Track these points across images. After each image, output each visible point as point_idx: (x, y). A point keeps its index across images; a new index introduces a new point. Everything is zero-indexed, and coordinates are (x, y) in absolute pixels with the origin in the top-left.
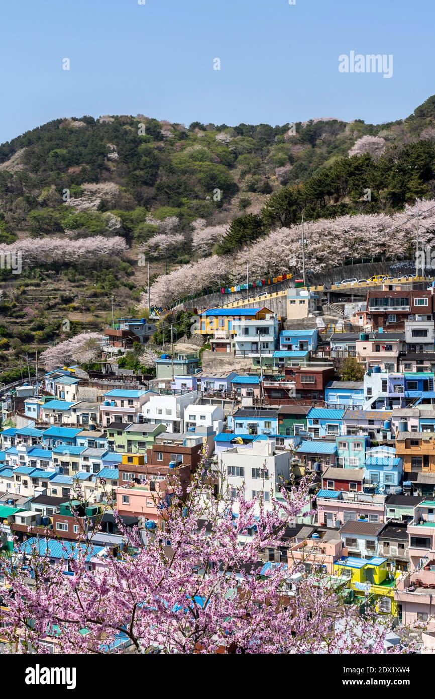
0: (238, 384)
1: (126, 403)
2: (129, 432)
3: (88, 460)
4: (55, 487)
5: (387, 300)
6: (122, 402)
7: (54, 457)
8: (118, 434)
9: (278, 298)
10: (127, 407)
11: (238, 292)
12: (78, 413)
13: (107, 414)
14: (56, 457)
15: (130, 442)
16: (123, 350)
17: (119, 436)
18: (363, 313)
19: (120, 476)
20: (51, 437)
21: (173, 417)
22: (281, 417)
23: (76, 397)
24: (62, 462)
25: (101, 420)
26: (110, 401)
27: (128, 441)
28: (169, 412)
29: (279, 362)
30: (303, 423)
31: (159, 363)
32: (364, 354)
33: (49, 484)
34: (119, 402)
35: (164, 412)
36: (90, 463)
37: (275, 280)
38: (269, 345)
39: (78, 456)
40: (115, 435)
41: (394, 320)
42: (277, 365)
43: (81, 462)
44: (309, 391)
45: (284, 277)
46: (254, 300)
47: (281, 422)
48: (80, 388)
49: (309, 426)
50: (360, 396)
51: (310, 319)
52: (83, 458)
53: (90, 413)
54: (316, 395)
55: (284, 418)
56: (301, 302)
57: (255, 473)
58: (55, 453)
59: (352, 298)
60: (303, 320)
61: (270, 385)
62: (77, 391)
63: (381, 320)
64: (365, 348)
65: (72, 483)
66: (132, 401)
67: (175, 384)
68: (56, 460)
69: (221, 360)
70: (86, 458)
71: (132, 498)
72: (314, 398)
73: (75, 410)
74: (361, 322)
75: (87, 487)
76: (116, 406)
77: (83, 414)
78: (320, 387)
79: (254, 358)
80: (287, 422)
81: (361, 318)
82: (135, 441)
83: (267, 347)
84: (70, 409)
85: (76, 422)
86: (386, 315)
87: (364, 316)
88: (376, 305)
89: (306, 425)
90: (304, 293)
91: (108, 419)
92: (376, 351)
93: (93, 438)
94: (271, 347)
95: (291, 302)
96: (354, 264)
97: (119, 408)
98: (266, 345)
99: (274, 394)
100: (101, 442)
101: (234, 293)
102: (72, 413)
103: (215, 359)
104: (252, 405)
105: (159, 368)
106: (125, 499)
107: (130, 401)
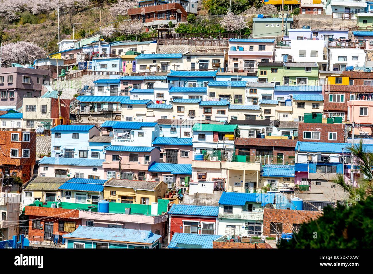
0: (360, 36)
1: (256, 47)
2: (288, 67)
3: (256, 92)
4: (235, 115)
6: (251, 47)
7: (210, 90)
8: (272, 72)
10: (257, 51)
12: (194, 60)
14: (213, 90)
15: (287, 79)
17: (274, 74)
26: (236, 46)
27: (285, 77)
28: (314, 54)
31: (257, 22)
34: (247, 47)
36: (259, 94)
38: (361, 11)
39: (243, 87)
40: (269, 71)
43: (246, 94)
52: (249, 90)
53: (211, 59)
58: (211, 86)
66: (264, 46)
67: (288, 37)
68: (212, 94)
69: (318, 21)
70: (253, 91)
73: (189, 58)
75: (279, 112)
76: (244, 50)
77: (201, 61)
82: (293, 77)
84: (182, 58)
91: (236, 65)
93: (240, 76)
97: (248, 53)
98: (357, 11)
102: (185, 60)
105: (257, 27)
107: (260, 46)
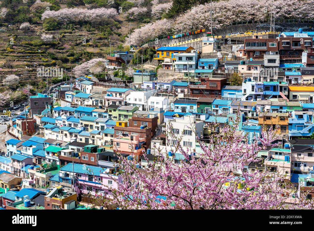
0: (176, 86)
1: (118, 95)
2: (119, 110)
3: (98, 124)
4: (81, 138)
5: (255, 43)
6: (116, 94)
7: (81, 122)
8: (114, 111)
9: (198, 42)
10: (118, 97)
11: (176, 38)
12: (93, 100)
13: (108, 100)
14: (82, 122)
15: (120, 115)
16: (116, 67)
17: (115, 112)
18: (242, 50)
19: (115, 132)
20: (79, 112)
21: (142, 103)
22: (199, 104)
23: (92, 91)
24: (85, 125)
25: (105, 104)
26: (110, 94)
27: (119, 114)
28: (140, 100)
29: (198, 75)
30: (210, 107)
31: (135, 75)
32: (242, 71)
33: (78, 136)
34: (114, 94)
35: (138, 100)
36: (99, 125)
37: (196, 32)
38: (193, 66)
39: (93, 121)
40: (112, 111)
41: (258, 54)
42: (197, 77)
43: (94, 124)
44: (213, 91)
45: (201, 31)
46: (185, 42)
47: (199, 106)
48: (94, 87)
49: (213, 108)
50: (240, 93)
51: (214, 53)
52: (95, 123)
53: (99, 100)
54: (217, 92)
55: (200, 104)
56: (210, 44)
57: (185, 132)
58: (81, 120)
59: (237, 42)
60: (211, 53)
61: (193, 87)
62: (92, 88)
63: (251, 54)
64: (243, 69)
65: (90, 135)
66: (121, 94)
67: (143, 85)
68: (82, 124)
69: (167, 73)
70: (97, 123)
71: (121, 144)
72: (216, 94)
73: (91, 98)
74: (241, 55)
75: (98, 138)
76: (113, 96)
77: (96, 100)
78: (219, 88)
79: (185, 73)
80: (201, 106)
81: (241, 53)
82: (122, 115)
83: (192, 67)
84: (89, 98)
85: (92, 104)
86: (254, 52)
87: (243, 52)
88: (249, 46)
89: (211, 108)
90: (211, 39)
91: (109, 103)
92: (249, 70)
93: (101, 112)
94: (194, 67)
95: (205, 44)
96: (238, 24)
97: (114, 98)
98: (191, 66)
99: (195, 92)
100: (105, 115)
101: (174, 39)
102: (90, 100)
103: (164, 73)
104: (183, 97)
105: (135, 77)
106: (118, 144)
107: (120, 94)
